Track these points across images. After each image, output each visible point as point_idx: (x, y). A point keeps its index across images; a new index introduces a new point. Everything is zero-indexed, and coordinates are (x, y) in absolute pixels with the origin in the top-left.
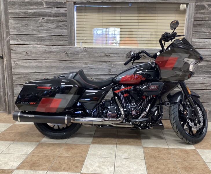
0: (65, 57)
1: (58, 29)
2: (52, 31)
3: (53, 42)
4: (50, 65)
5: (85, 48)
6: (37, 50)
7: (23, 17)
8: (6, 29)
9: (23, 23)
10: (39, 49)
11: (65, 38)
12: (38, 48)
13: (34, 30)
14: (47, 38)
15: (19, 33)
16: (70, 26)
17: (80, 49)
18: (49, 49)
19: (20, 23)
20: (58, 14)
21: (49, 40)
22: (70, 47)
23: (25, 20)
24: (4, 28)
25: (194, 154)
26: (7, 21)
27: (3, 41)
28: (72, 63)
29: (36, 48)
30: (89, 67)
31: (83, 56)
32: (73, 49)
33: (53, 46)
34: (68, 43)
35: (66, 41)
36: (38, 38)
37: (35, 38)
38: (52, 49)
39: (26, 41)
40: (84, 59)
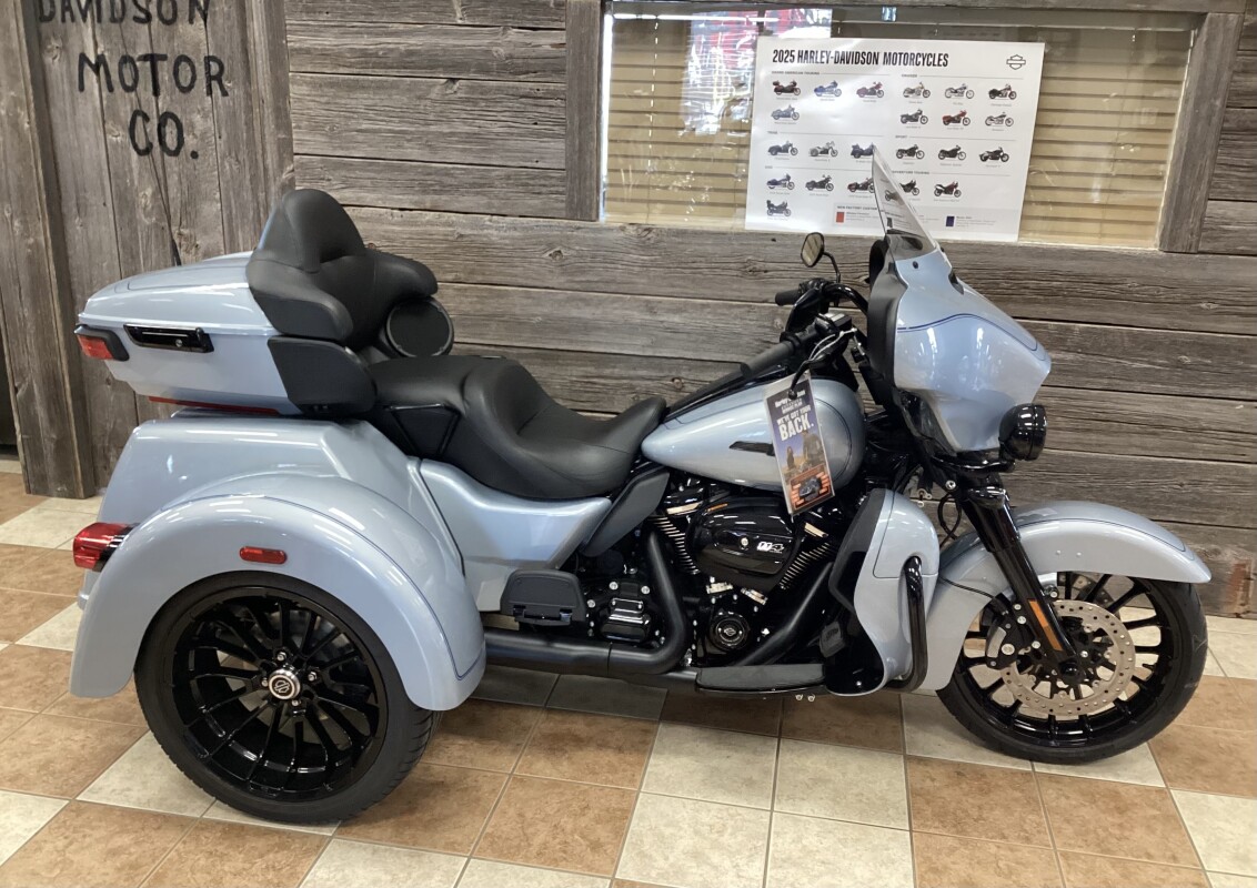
0: (551, 272)
1: (520, 135)
2: (492, 147)
3: (496, 197)
4: (479, 306)
5: (649, 230)
6: (417, 234)
7: (356, 71)
8: (278, 127)
9: (354, 102)
10: (429, 228)
11: (553, 182)
12: (423, 224)
13: (409, 137)
14: (468, 179)
15: (335, 148)
16: (580, 121)
17: (622, 234)
18: (476, 232)
19: (343, 101)
20: (520, 61)
21: (479, 187)
22: (577, 223)
23: (364, 88)
24: (266, 122)
25: (1155, 817)
26: (281, 91)
27: (261, 186)
28: (583, 300)
29: (415, 224)
30: (665, 324)
31: (637, 269)
32: (587, 235)
33: (495, 218)
34: (563, 205)
35: (557, 193)
36: (427, 177)
37: (411, 177)
38: (490, 231)
39: (368, 192)
40: (643, 284)
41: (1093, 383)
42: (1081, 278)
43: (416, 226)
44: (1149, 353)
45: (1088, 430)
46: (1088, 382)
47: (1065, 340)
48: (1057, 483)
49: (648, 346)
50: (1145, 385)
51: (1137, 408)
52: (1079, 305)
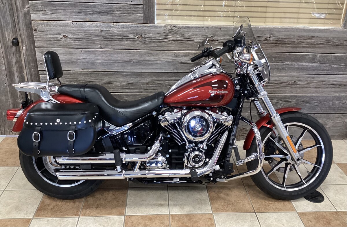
0: (138, 43)
3: (115, 16)
4: (110, 57)
5: (175, 27)
6: (84, 30)
11: (138, 9)
12: (86, 27)
14: (104, 9)
17: (165, 28)
18: (108, 30)
21: (108, 12)
22: (147, 25)
27: (15, 14)
28: (150, 53)
29: (82, 27)
30: (181, 61)
31: (171, 41)
32: (152, 29)
33: (115, 24)
34: (143, 18)
35: (140, 14)
36: (87, 9)
37: (80, 9)
38: (113, 29)
39: (62, 15)
40: (173, 47)
41: (322, 73)
42: (321, 38)
43: (83, 27)
44: (339, 62)
45: (319, 88)
46: (320, 72)
47: (315, 59)
48: (309, 105)
49: (175, 69)
50: (337, 72)
51: (334, 80)
52: (320, 48)
